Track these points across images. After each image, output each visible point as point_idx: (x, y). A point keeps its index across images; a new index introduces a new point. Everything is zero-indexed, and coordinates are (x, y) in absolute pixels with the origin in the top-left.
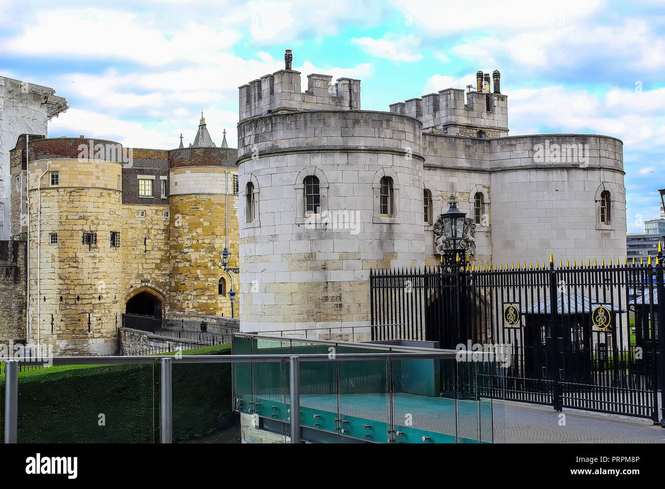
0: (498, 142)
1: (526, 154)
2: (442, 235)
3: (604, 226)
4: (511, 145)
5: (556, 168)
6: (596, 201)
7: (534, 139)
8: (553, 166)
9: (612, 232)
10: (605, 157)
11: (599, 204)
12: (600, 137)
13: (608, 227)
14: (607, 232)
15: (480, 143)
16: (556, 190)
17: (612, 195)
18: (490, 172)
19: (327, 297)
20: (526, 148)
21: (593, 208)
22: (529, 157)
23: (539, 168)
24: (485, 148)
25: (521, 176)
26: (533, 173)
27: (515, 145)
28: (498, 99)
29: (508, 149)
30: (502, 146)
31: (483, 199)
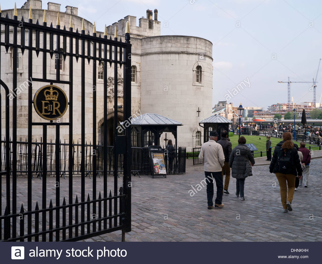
0: (145, 40)
1: (158, 46)
2: (110, 86)
3: (197, 84)
4: (151, 41)
5: (172, 53)
6: (193, 71)
7: (162, 37)
8: (171, 52)
9: (202, 87)
10: (199, 49)
11: (195, 72)
12: (197, 38)
13: (200, 85)
14: (199, 87)
15: (135, 40)
16: (172, 65)
17: (203, 68)
18: (141, 55)
19: (21, 114)
20: (157, 42)
21: (192, 74)
22: (159, 47)
23: (163, 53)
24: (138, 43)
25: (155, 57)
26: (161, 55)
27: (153, 41)
28: (155, 23)
29: (150, 43)
30: (147, 42)
31: (136, 69)
